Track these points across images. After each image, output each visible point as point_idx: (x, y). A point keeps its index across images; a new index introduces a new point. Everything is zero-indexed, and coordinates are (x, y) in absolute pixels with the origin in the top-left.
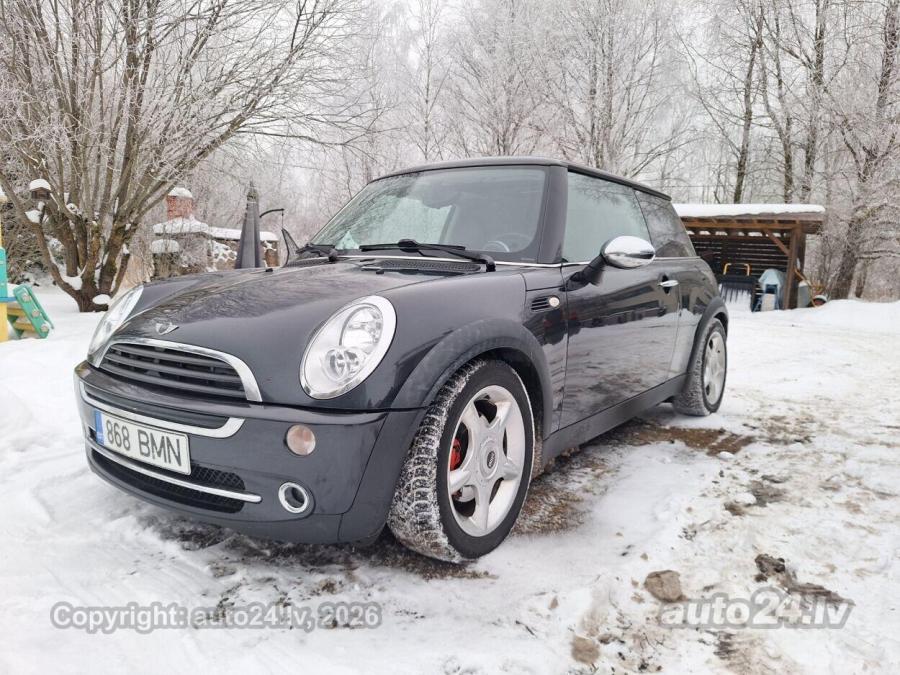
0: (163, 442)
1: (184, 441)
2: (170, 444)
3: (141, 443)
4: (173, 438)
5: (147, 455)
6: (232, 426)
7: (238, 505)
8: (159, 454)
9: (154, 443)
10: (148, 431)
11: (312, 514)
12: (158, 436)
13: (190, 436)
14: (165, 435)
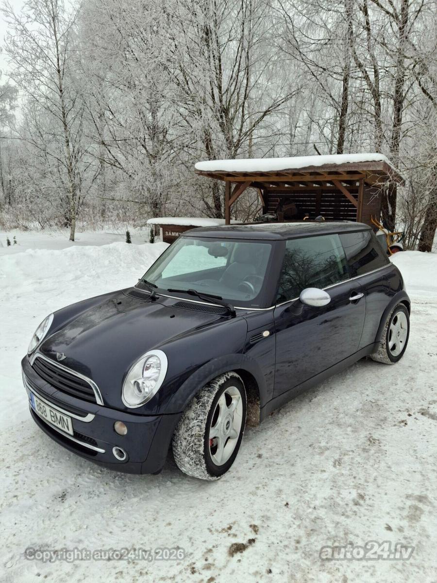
0: (60, 418)
1: (69, 420)
2: (64, 420)
3: (51, 416)
4: (65, 418)
5: (55, 422)
6: (90, 418)
7: (96, 453)
8: (59, 423)
9: (57, 418)
10: (54, 412)
11: (128, 462)
12: (59, 415)
13: (72, 418)
14: (62, 416)
